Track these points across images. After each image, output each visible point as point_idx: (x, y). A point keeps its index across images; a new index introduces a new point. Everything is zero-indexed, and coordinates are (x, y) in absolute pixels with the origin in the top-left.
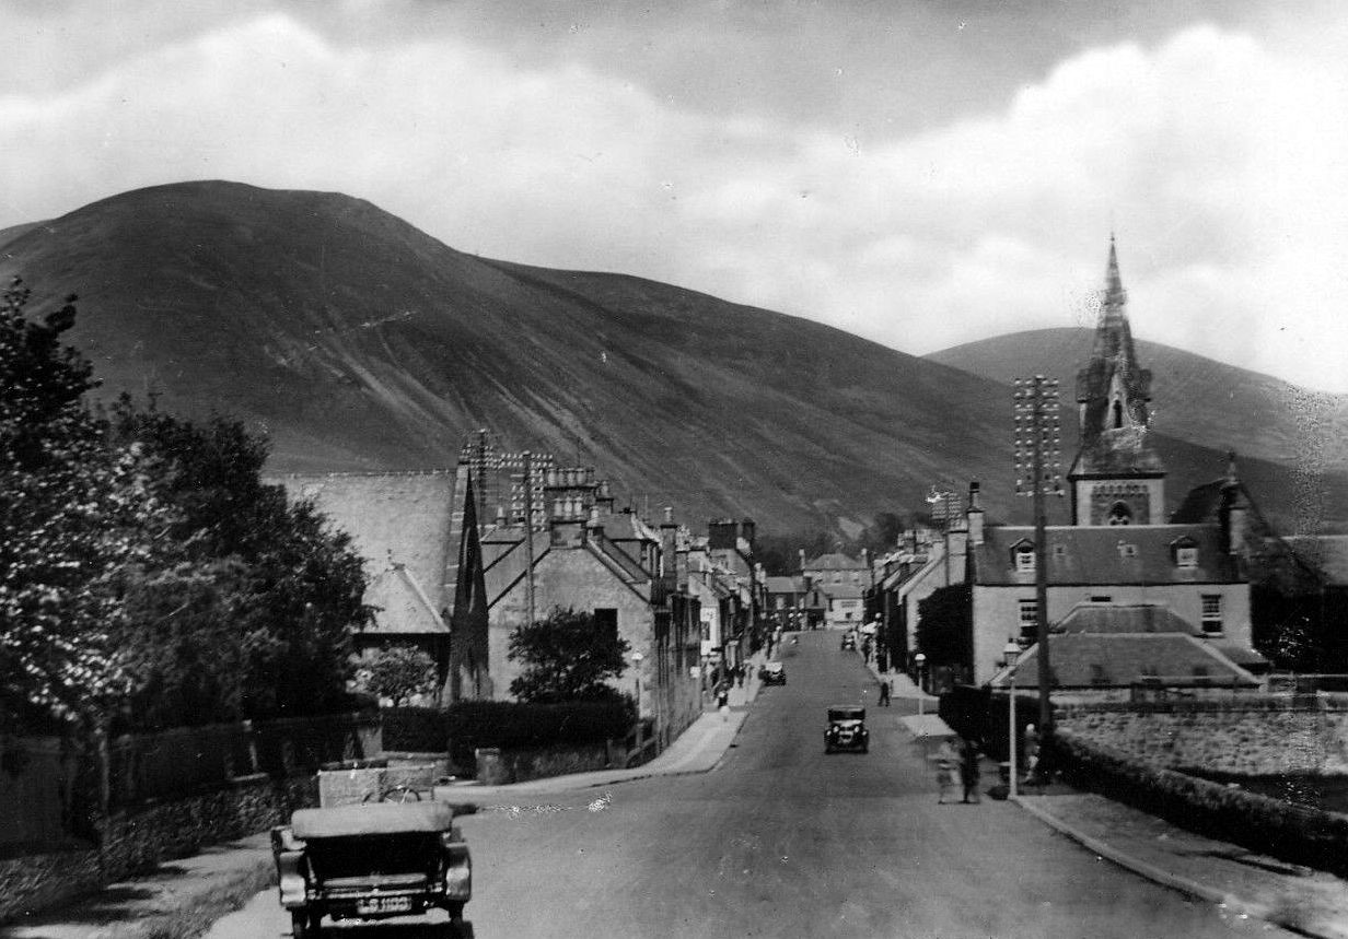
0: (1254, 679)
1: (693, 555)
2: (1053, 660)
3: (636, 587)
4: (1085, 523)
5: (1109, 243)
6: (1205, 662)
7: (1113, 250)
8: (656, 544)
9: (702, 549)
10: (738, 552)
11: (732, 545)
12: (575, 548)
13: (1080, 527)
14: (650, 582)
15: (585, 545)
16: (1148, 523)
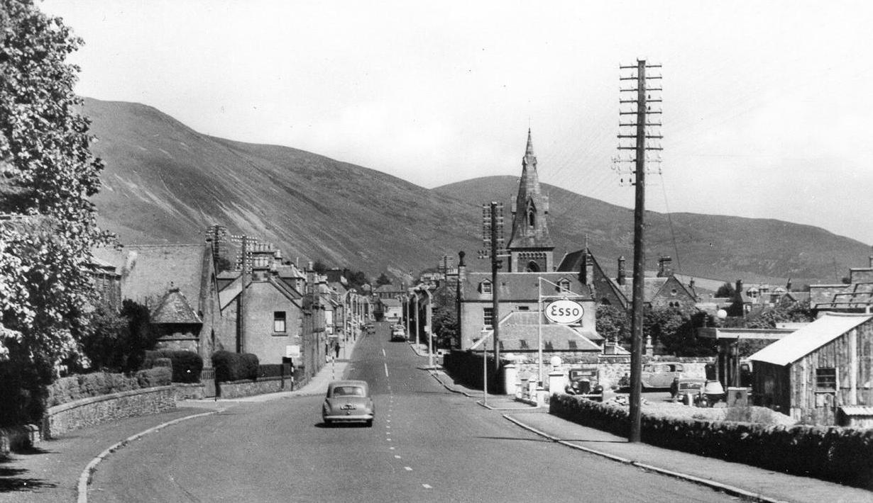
0: (599, 348)
1: (321, 285)
2: (501, 337)
3: (295, 301)
4: (515, 271)
5: (528, 134)
6: (575, 339)
7: (529, 136)
8: (304, 280)
9: (325, 283)
10: (342, 284)
11: (339, 280)
12: (265, 282)
13: (513, 273)
14: (302, 299)
15: (269, 281)
16: (546, 271)
